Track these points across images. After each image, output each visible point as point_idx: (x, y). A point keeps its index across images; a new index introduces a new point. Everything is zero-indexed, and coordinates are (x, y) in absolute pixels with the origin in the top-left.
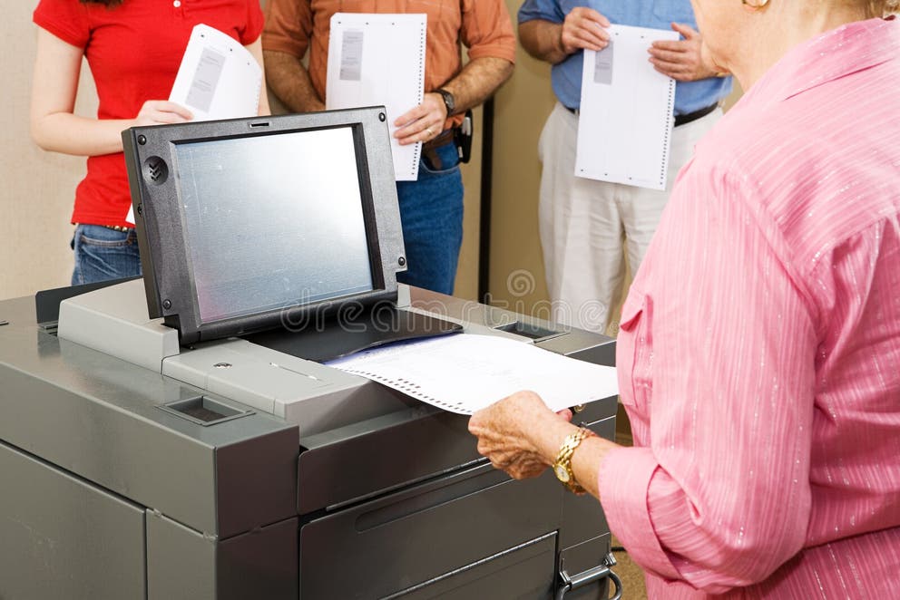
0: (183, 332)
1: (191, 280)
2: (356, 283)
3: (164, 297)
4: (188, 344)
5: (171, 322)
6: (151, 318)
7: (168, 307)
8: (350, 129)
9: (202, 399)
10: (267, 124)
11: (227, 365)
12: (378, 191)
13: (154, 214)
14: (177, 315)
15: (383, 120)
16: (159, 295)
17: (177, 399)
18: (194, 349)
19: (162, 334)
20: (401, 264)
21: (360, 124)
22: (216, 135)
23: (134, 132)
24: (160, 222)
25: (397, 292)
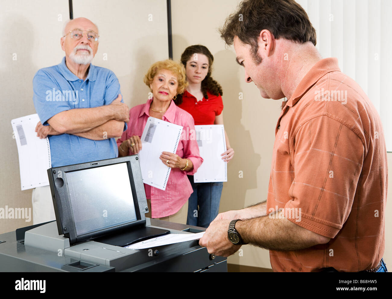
0: (71, 239)
1: (73, 220)
2: (130, 218)
3: (64, 227)
4: (74, 243)
5: (67, 236)
6: (59, 235)
7: (65, 230)
8: (126, 163)
9: (80, 262)
10: (97, 164)
11: (87, 249)
12: (137, 184)
13: (60, 198)
14: (69, 233)
15: (137, 160)
16: (62, 226)
17: (69, 263)
18: (75, 245)
19: (64, 240)
20: (147, 210)
21: (129, 161)
22: (80, 169)
23: (52, 170)
24: (61, 200)
25: (145, 221)
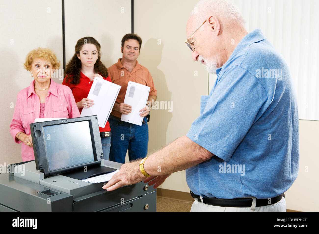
0: (45, 174)
1: (47, 160)
2: (90, 160)
3: (40, 165)
4: (46, 176)
5: (42, 171)
6: (37, 170)
7: (41, 167)
8: (88, 121)
9: (49, 190)
10: (67, 121)
11: (56, 181)
12: (95, 136)
13: (38, 144)
14: (44, 169)
15: (96, 119)
16: (39, 164)
17: (44, 190)
18: (48, 178)
19: (40, 174)
20: (102, 154)
21: (91, 120)
22: (53, 124)
23: (33, 124)
24: (39, 146)
25: (101, 162)
